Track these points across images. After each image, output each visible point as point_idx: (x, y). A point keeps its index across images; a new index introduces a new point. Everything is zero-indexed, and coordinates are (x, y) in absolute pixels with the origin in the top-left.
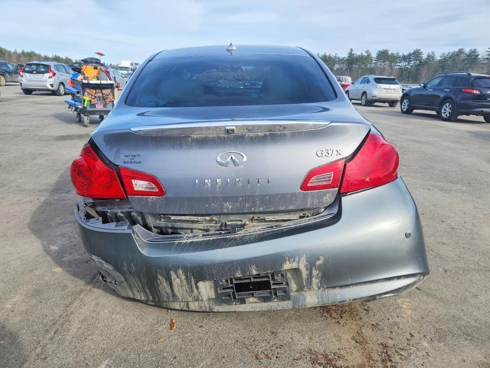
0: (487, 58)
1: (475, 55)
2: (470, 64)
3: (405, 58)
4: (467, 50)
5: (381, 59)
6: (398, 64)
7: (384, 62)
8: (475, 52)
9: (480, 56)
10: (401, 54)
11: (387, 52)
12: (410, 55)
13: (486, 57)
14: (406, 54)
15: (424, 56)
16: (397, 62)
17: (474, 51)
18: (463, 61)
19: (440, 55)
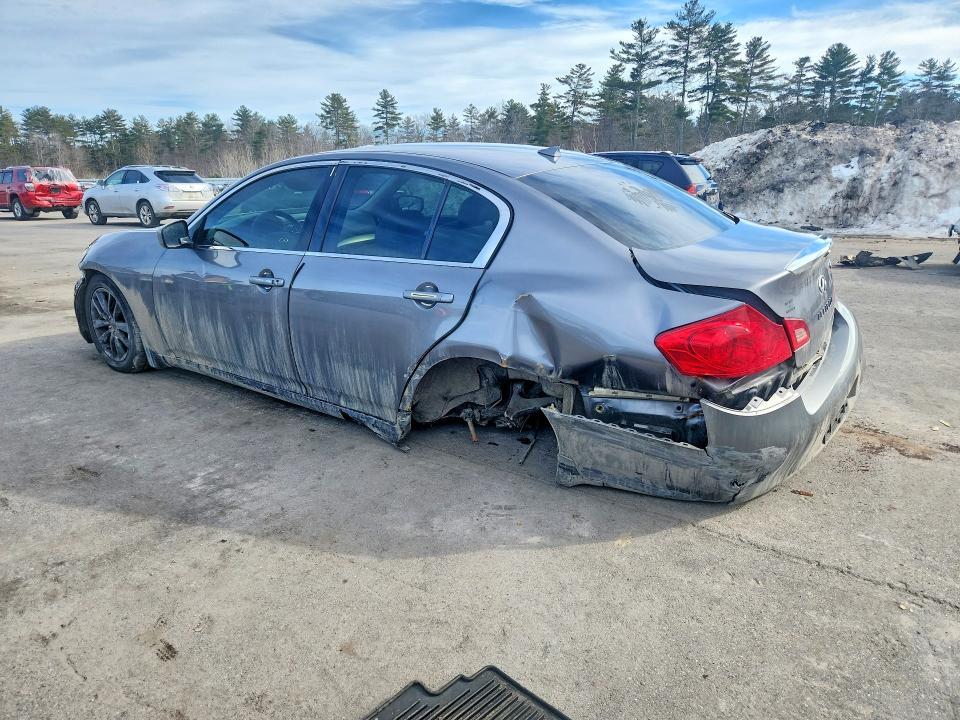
0: (238, 131)
1: (218, 125)
2: (215, 140)
3: (92, 127)
4: (201, 116)
5: (38, 127)
6: (79, 138)
7: (47, 133)
8: (216, 120)
9: (224, 127)
10: (78, 118)
11: (47, 112)
12: (98, 120)
13: (236, 128)
14: (90, 117)
15: (129, 125)
16: (75, 135)
17: (214, 118)
18: (202, 135)
19: (156, 123)
